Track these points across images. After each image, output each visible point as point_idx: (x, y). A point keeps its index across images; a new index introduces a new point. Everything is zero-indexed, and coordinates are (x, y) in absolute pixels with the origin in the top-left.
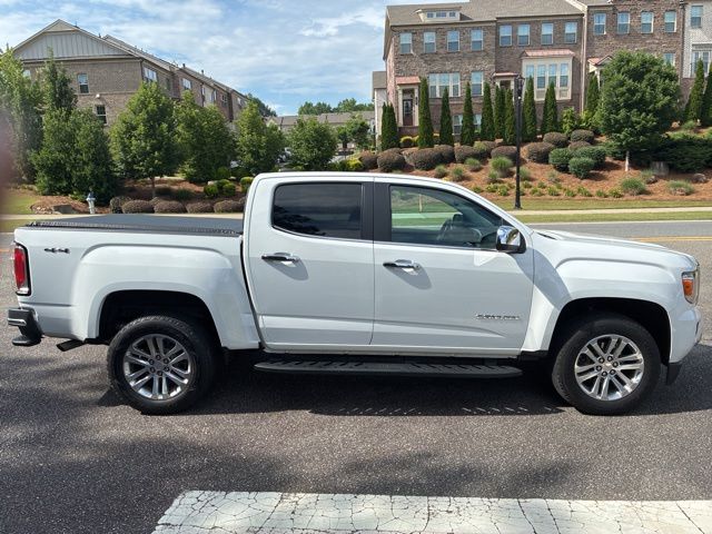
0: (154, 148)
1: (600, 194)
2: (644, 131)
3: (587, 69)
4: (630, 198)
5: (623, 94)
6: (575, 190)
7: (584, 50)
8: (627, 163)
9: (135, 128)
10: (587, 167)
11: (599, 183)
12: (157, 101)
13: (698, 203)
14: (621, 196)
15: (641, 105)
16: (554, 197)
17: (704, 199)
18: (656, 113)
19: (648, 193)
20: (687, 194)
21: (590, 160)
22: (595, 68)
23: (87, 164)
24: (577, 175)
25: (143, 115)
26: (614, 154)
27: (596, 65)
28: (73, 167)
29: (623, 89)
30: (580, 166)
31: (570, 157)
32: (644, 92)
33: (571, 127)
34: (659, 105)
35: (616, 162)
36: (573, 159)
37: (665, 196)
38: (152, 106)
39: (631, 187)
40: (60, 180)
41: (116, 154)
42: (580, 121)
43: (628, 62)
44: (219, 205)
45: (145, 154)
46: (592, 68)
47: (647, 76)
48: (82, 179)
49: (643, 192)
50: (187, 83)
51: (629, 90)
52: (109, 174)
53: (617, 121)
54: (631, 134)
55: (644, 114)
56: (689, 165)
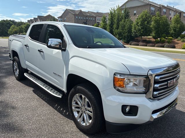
0: (142, 28)
9: (138, 23)
12: (146, 15)
23: (126, 33)
25: (141, 19)
28: (123, 33)
38: (144, 17)
40: (120, 37)
41: (133, 30)
44: (157, 45)
45: (139, 30)
48: (125, 36)
50: (164, 10)
52: (131, 35)
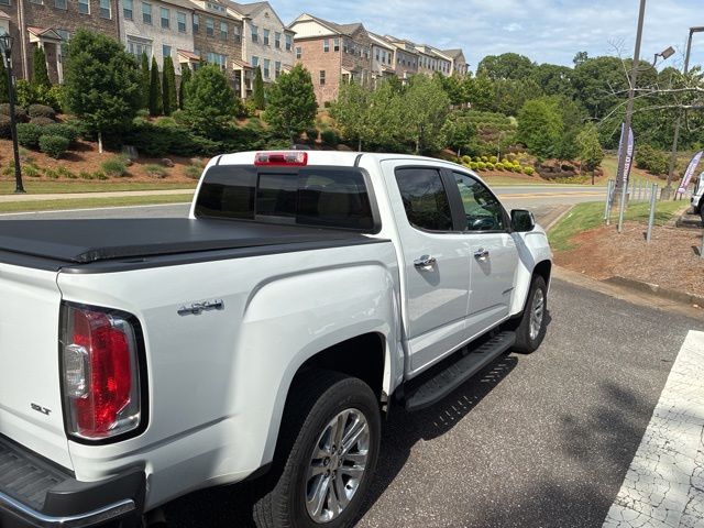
1: (85, 175)
2: (117, 114)
3: (27, 38)
4: (115, 180)
5: (92, 74)
6: (56, 170)
7: (20, 16)
8: (100, 145)
10: (62, 146)
11: (78, 164)
13: (174, 186)
14: (106, 178)
15: (112, 88)
16: (35, 179)
17: (177, 182)
18: (127, 98)
19: (130, 176)
20: (163, 177)
21: (64, 139)
22: (37, 39)
24: (51, 154)
26: (83, 134)
27: (39, 36)
29: (92, 69)
30: (54, 145)
31: (40, 134)
32: (113, 75)
33: (27, 100)
34: (129, 90)
35: (87, 143)
36: (44, 137)
37: (145, 179)
39: (114, 169)
42: (36, 95)
43: (91, 41)
46: (33, 39)
47: (113, 60)
49: (125, 175)
51: (98, 70)
53: (88, 101)
54: (105, 116)
55: (115, 98)
56: (156, 151)
